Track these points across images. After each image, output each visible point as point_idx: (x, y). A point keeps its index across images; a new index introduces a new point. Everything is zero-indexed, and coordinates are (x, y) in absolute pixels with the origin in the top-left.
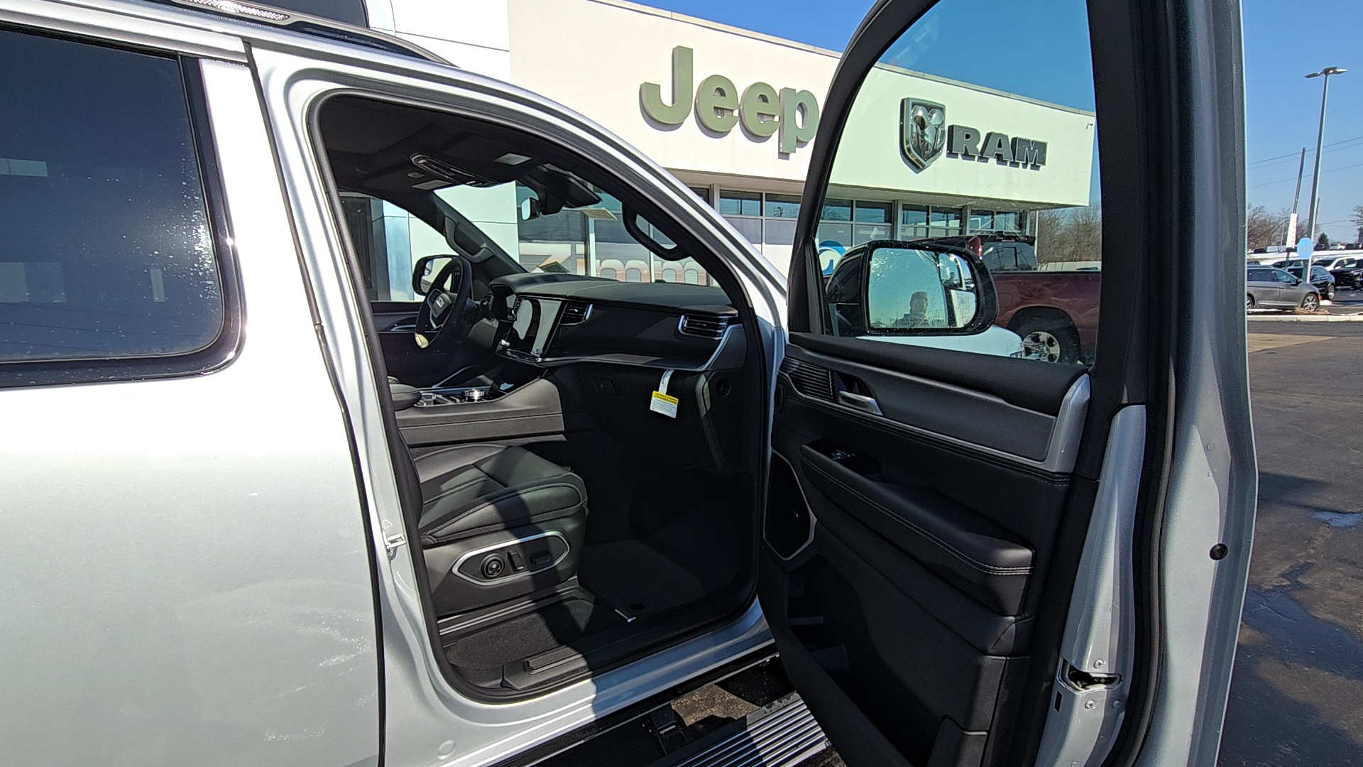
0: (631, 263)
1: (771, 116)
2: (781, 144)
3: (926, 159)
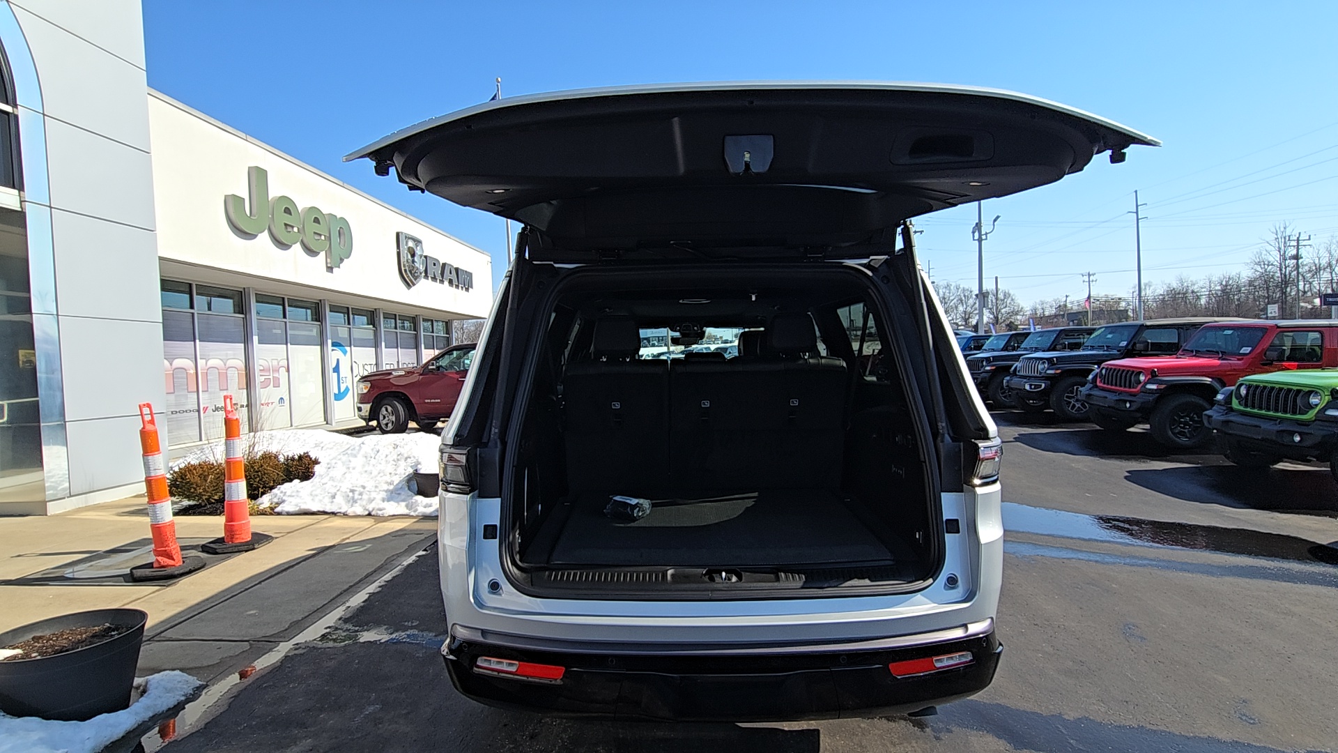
0: (178, 363)
1: (320, 235)
2: (329, 260)
3: (415, 280)
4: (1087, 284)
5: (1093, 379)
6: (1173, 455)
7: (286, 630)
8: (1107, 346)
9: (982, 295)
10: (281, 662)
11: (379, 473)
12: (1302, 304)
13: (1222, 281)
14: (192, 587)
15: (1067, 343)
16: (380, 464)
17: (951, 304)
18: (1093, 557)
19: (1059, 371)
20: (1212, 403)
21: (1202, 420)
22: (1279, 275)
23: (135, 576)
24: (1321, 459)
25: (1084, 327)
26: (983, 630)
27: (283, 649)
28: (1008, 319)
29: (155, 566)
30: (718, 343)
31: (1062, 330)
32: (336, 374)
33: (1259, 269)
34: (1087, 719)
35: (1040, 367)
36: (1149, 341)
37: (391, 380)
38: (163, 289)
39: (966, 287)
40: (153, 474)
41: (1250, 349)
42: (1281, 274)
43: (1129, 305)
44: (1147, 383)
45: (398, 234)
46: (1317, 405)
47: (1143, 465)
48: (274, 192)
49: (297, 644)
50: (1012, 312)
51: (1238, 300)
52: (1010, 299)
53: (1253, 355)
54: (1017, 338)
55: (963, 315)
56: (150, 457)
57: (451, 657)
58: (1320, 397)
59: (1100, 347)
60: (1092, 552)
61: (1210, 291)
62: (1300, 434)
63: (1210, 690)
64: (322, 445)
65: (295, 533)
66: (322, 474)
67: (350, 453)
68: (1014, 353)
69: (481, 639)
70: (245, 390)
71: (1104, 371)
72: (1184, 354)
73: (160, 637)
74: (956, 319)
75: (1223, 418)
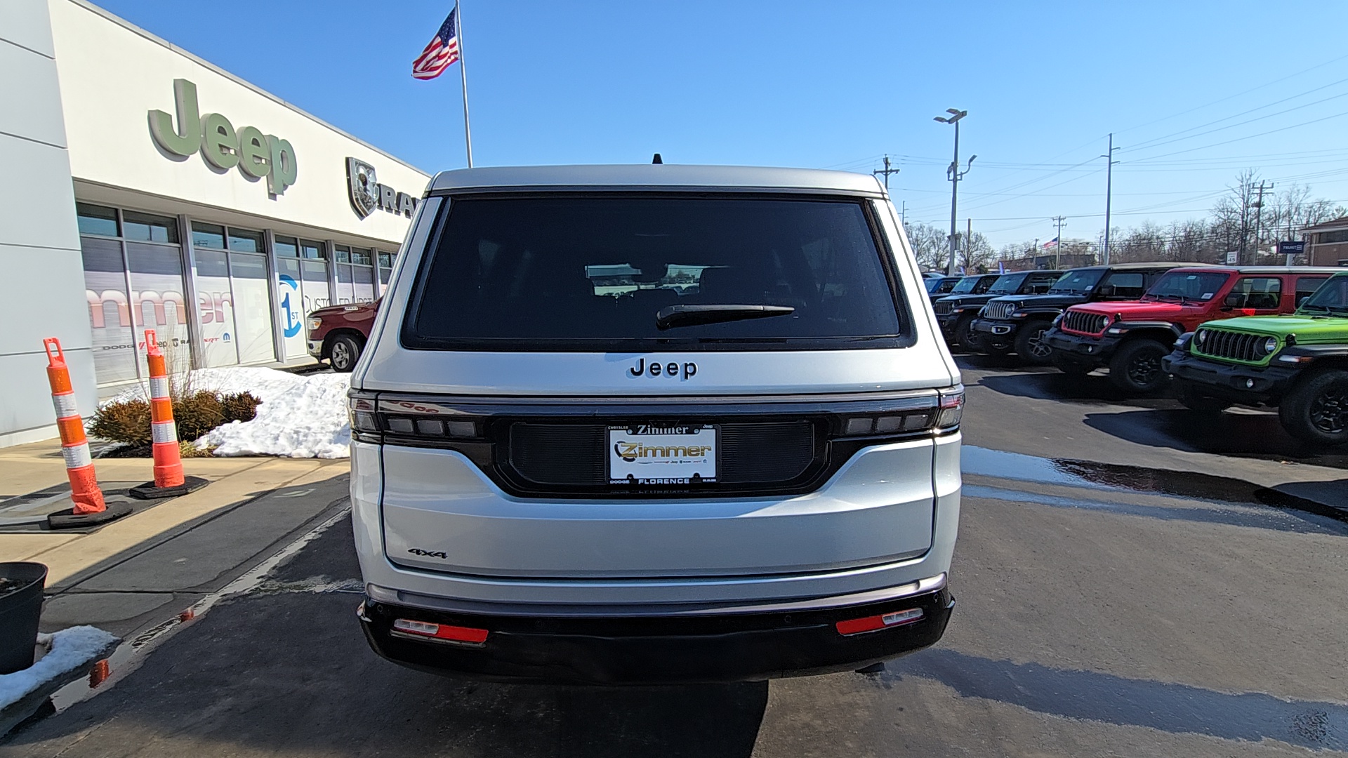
0: (107, 295)
1: (261, 159)
2: (271, 186)
3: (368, 209)
4: (1058, 228)
5: (1058, 323)
6: (1131, 398)
7: (215, 579)
8: (1073, 291)
9: (955, 237)
10: (207, 615)
11: (325, 414)
12: (1260, 252)
13: (1186, 228)
14: (115, 534)
15: (1034, 286)
16: (327, 404)
17: (924, 246)
18: (1048, 500)
19: (1025, 315)
20: (1171, 348)
21: (1160, 365)
22: (1240, 222)
23: (52, 523)
24: (1270, 404)
25: (1052, 270)
26: (936, 586)
27: (210, 600)
28: (978, 262)
29: (74, 512)
30: (690, 283)
31: (1030, 273)
32: (285, 309)
33: (1222, 216)
34: (1035, 664)
35: (1008, 310)
36: (1115, 286)
37: (344, 316)
38: (80, 213)
39: (939, 229)
40: (65, 415)
41: (1211, 295)
42: (1243, 221)
43: (1096, 250)
44: (1110, 327)
45: (347, 160)
46: (1271, 351)
47: (1101, 408)
48: (204, 110)
49: (225, 595)
50: (983, 255)
51: (1199, 246)
52: (981, 242)
53: (1214, 301)
54: (986, 281)
55: (935, 258)
56: (61, 397)
57: (367, 619)
58: (1275, 343)
59: (1067, 291)
60: (1048, 496)
61: (1175, 237)
62: (1254, 380)
63: (1155, 633)
64: (266, 384)
65: (233, 476)
66: (264, 414)
67: (296, 392)
68: (983, 296)
69: (397, 601)
70: (186, 326)
71: (1069, 315)
72: (1147, 299)
73: (75, 589)
74: (928, 261)
75: (1180, 363)
